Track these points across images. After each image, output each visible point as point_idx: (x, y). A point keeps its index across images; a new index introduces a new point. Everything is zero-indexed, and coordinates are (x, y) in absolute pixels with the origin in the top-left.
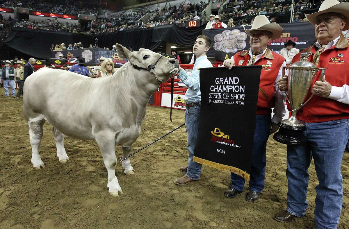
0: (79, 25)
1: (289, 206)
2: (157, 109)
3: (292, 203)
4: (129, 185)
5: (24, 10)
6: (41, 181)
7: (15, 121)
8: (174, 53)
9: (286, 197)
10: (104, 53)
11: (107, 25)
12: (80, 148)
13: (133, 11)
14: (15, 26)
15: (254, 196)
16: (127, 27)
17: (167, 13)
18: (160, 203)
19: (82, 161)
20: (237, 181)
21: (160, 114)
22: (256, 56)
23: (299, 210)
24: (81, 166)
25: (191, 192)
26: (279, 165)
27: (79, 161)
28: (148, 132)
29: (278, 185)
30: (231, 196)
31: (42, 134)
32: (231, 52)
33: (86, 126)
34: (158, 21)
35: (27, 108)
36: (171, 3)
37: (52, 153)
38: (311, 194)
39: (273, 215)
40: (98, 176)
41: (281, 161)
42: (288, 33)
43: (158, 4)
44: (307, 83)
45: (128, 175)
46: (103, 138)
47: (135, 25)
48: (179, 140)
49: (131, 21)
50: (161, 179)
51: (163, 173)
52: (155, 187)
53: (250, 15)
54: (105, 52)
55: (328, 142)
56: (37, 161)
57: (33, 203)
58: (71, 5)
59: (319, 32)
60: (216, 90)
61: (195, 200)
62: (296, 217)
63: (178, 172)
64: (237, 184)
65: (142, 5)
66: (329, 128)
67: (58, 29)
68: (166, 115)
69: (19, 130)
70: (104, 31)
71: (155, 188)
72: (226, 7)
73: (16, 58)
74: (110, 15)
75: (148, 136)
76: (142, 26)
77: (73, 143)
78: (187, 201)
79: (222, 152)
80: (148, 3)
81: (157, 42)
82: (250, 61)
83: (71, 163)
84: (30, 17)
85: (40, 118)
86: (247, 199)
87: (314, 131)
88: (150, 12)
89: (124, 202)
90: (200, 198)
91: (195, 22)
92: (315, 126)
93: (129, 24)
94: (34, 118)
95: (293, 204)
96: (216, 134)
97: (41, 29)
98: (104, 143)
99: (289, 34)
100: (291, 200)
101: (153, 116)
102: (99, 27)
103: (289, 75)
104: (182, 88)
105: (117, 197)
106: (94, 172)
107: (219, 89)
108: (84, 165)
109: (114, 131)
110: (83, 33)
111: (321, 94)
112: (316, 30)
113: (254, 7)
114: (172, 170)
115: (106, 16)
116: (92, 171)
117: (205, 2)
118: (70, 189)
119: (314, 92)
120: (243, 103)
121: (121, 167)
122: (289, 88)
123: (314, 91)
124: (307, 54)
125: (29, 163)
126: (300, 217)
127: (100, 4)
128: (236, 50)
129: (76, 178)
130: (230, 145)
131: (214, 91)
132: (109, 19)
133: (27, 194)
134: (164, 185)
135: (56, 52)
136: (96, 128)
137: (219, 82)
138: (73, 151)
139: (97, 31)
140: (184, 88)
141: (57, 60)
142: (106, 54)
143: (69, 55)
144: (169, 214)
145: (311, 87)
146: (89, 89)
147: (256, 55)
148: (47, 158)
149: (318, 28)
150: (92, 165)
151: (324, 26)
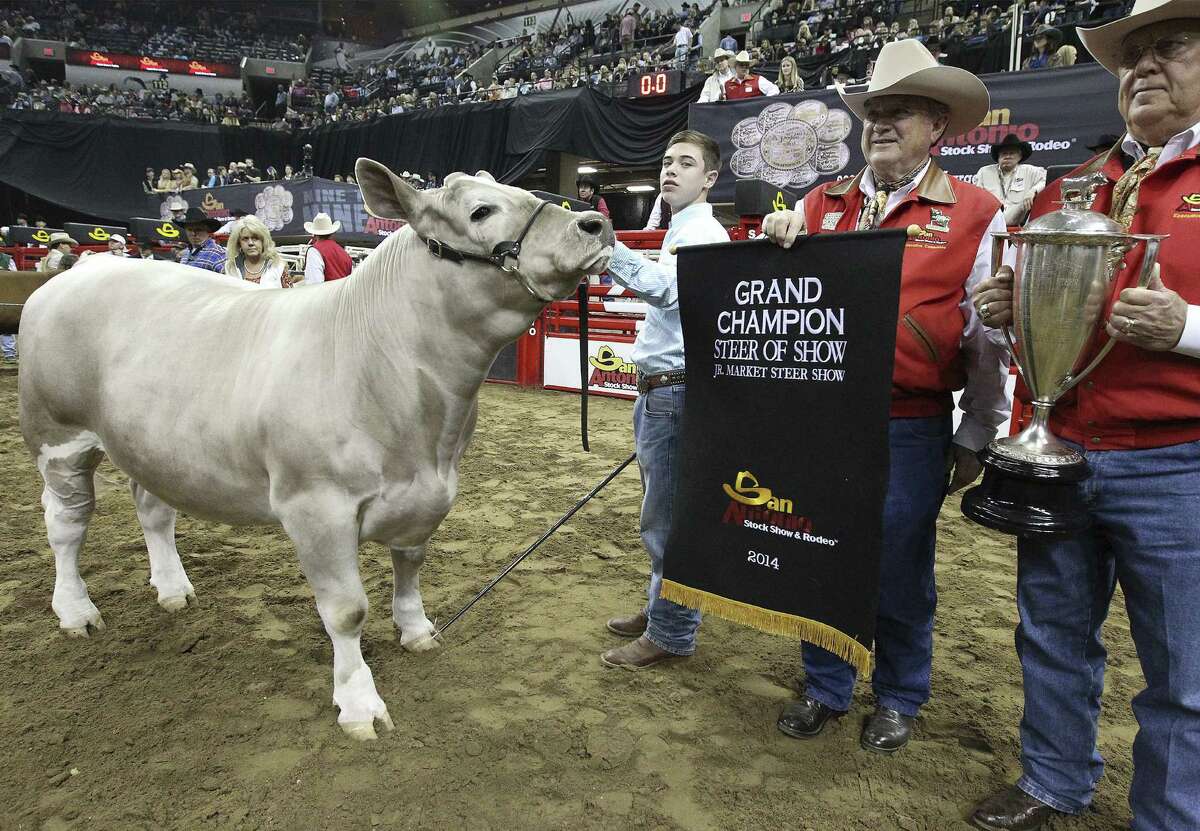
0: (245, 98)
1: (1029, 772)
2: (529, 397)
3: (1040, 760)
4: (417, 694)
5: (49, 49)
6: (86, 682)
7: (6, 452)
8: (587, 192)
9: (1016, 732)
10: (335, 196)
11: (346, 94)
12: (238, 550)
13: (438, 44)
14: (14, 106)
15: (892, 730)
16: (418, 100)
17: (560, 49)
18: (536, 764)
19: (244, 602)
20: (825, 670)
21: (538, 415)
22: (887, 194)
23: (1067, 787)
24: (239, 620)
25: (653, 715)
26: (982, 603)
27: (235, 601)
28: (493, 483)
29: (980, 682)
30: (805, 730)
31: (93, 503)
32: (794, 184)
33: (248, 474)
34: (527, 78)
35: (33, 409)
36: (575, 10)
37: (133, 572)
38: (1111, 716)
39: (968, 806)
40: (300, 658)
41: (989, 586)
42: (1000, 109)
43: (527, 16)
44: (1090, 296)
45: (414, 653)
46: (310, 520)
47: (444, 92)
48: (609, 511)
49: (430, 78)
50: (540, 665)
51: (548, 642)
52: (516, 699)
53: (860, 48)
54: (339, 192)
55: (1177, 525)
56: (72, 606)
57: (49, 772)
58: (216, 26)
59: (1133, 96)
60: (738, 327)
61: (667, 747)
62: (1058, 812)
63: (605, 636)
64: (824, 682)
65: (469, 20)
66: (1181, 472)
67: (169, 113)
68: (561, 417)
69: (18, 484)
70: (334, 117)
71: (516, 703)
72: (775, 21)
73: (20, 221)
74: (356, 59)
75: (494, 497)
76: (473, 97)
77: (215, 529)
78: (636, 753)
79: (767, 565)
80: (493, 14)
81: (524, 155)
82: (865, 212)
83: (204, 609)
84: (71, 71)
85: (85, 443)
86: (863, 741)
87: (1119, 484)
88: (500, 46)
89: (397, 762)
90: (685, 739)
91: (661, 79)
92: (1124, 464)
93: (424, 92)
94: (58, 445)
95: (1046, 762)
96: (741, 494)
97: (108, 115)
98: (313, 539)
99: (1006, 113)
100: (1036, 749)
101: (513, 423)
102: (318, 102)
103: (1017, 266)
104: (616, 318)
105: (369, 740)
106: (286, 643)
107: (750, 325)
108: (251, 616)
109: (354, 492)
110: (259, 125)
111: (1144, 335)
112: (1123, 90)
113: (877, 19)
114: (581, 630)
115: (341, 61)
116: (282, 638)
117: (696, 6)
118: (190, 714)
119: (1117, 331)
120: (839, 375)
121: (389, 620)
122: (1019, 315)
123: (1116, 326)
124: (1088, 184)
125: (45, 612)
126: (1073, 815)
127: (320, 20)
128: (811, 176)
129: (219, 669)
130: (797, 535)
131: (733, 332)
132: (352, 75)
133: (28, 737)
134: (550, 689)
135: (162, 197)
136: (284, 480)
137: (748, 299)
138: (214, 562)
139: (308, 118)
140: (624, 318)
141: (165, 226)
142: (344, 200)
143: (211, 204)
144: (566, 809)
145: (1104, 312)
146: (256, 333)
147: (888, 190)
148: (112, 593)
149: (1131, 81)
150: (281, 617)
151: (1153, 72)
